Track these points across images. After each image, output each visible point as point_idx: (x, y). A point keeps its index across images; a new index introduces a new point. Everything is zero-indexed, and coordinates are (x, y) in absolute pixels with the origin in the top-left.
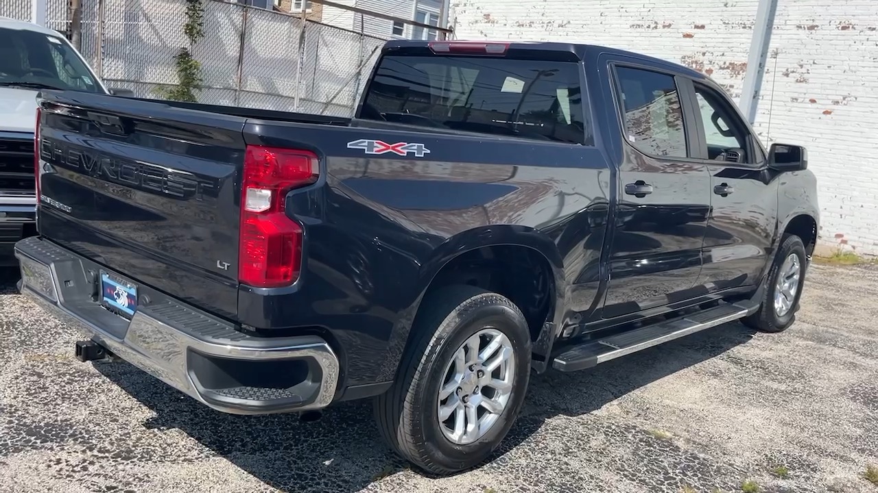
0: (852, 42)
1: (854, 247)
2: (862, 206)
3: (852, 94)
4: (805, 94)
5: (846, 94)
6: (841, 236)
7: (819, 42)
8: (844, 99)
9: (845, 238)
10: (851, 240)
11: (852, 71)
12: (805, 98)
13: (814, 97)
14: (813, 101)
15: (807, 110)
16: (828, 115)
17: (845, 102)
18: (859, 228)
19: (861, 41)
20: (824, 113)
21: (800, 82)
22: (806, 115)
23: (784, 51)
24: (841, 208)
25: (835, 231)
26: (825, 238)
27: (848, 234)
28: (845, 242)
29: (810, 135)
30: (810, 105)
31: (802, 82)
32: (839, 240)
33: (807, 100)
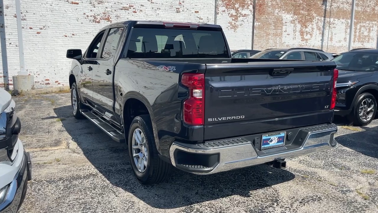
0: (41, 4)
1: (63, 85)
2: (62, 69)
3: (47, 25)
4: (27, 25)
5: (44, 25)
6: (57, 82)
7: (27, 3)
8: (44, 27)
9: (59, 82)
10: (61, 83)
11: (44, 16)
12: (27, 27)
13: (31, 27)
14: (31, 28)
15: (29, 32)
16: (39, 34)
17: (44, 28)
18: (63, 77)
19: (44, 4)
20: (37, 33)
21: (23, 20)
22: (30, 35)
23: (11, 6)
24: (55, 71)
25: (54, 81)
26: (52, 84)
27: (60, 80)
28: (59, 84)
29: (34, 43)
30: (30, 30)
31: (24, 20)
32: (57, 83)
33: (28, 28)
